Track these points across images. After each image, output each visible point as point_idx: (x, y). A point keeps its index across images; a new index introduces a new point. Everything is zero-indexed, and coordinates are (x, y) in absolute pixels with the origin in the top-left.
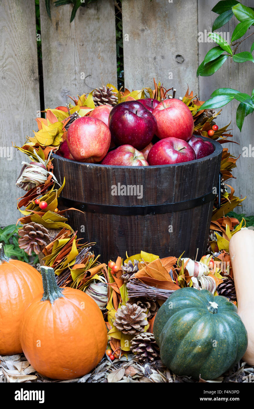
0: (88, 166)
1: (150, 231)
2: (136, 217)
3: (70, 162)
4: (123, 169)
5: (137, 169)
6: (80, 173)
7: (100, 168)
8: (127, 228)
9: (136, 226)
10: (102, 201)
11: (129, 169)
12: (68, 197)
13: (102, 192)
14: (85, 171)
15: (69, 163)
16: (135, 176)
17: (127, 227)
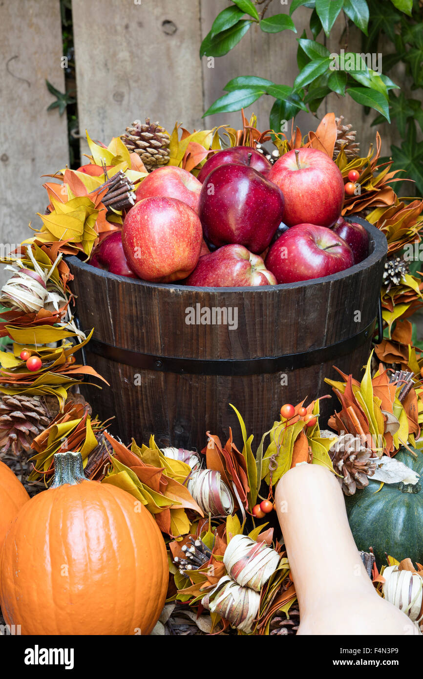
0: (172, 290)
1: (283, 399)
2: (260, 378)
3: (134, 285)
4: (240, 294)
5: (266, 292)
6: (156, 302)
7: (197, 294)
8: (243, 399)
9: (260, 393)
10: (198, 353)
11: (252, 293)
12: (126, 347)
13: (198, 335)
14: (166, 299)
15: (132, 286)
16: (261, 305)
17: (244, 396)
